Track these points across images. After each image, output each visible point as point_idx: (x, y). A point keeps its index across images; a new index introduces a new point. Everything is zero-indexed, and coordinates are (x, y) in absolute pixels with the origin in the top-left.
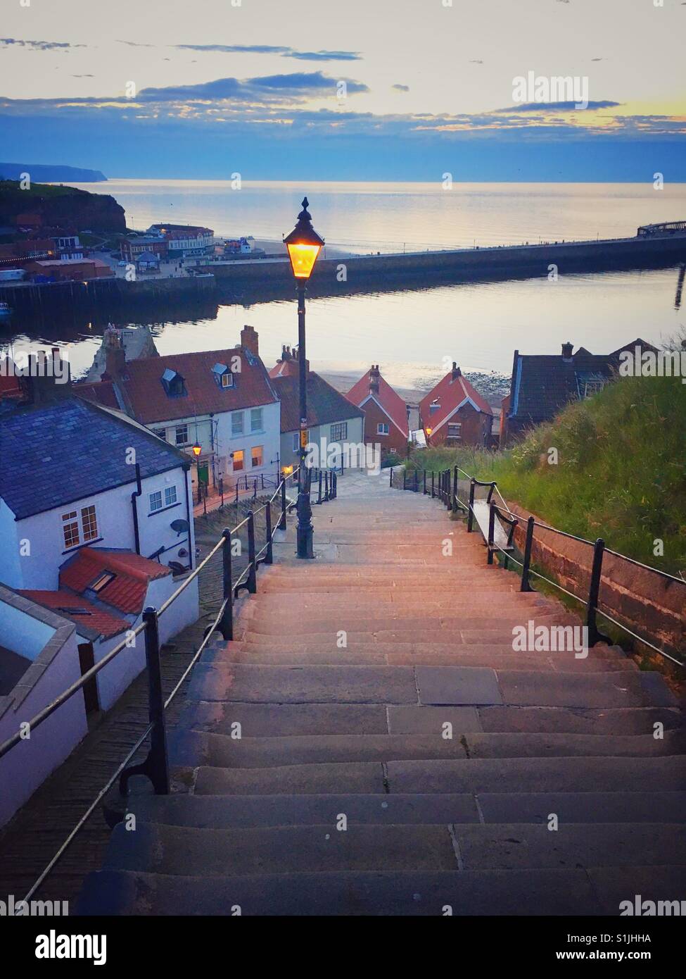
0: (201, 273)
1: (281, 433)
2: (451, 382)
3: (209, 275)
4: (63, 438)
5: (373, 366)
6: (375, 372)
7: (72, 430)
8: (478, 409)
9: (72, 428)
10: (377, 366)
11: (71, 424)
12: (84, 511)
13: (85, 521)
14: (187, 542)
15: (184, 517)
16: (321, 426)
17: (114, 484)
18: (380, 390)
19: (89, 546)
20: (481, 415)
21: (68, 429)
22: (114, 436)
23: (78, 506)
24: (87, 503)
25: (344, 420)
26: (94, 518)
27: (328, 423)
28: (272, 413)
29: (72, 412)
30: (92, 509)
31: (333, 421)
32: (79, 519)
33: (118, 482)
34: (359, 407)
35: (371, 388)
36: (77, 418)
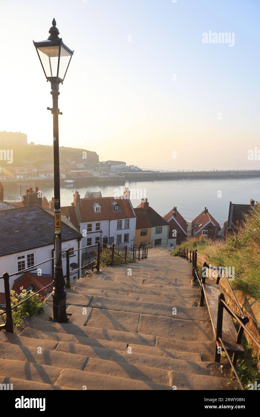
0: (120, 176)
1: (136, 229)
2: (204, 214)
3: (123, 176)
4: (27, 223)
5: (174, 207)
6: (175, 209)
7: (32, 220)
8: (215, 226)
9: (32, 219)
10: (176, 207)
11: (32, 217)
12: (28, 256)
13: (28, 260)
14: (77, 274)
15: (76, 262)
16: (152, 228)
17: (44, 244)
18: (177, 215)
19: (30, 272)
20: (216, 227)
21: (31, 219)
22: (50, 223)
23: (26, 254)
24: (30, 252)
25: (161, 226)
26: (33, 259)
27: (154, 227)
28: (133, 221)
29: (34, 212)
30: (32, 255)
31: (157, 226)
32: (26, 259)
33: (46, 244)
34: (168, 221)
35: (173, 215)
36: (36, 215)
